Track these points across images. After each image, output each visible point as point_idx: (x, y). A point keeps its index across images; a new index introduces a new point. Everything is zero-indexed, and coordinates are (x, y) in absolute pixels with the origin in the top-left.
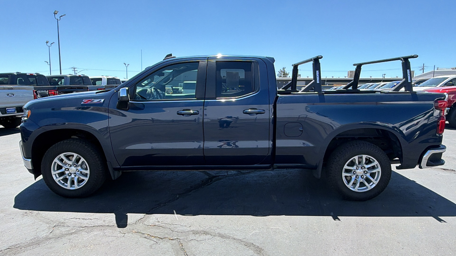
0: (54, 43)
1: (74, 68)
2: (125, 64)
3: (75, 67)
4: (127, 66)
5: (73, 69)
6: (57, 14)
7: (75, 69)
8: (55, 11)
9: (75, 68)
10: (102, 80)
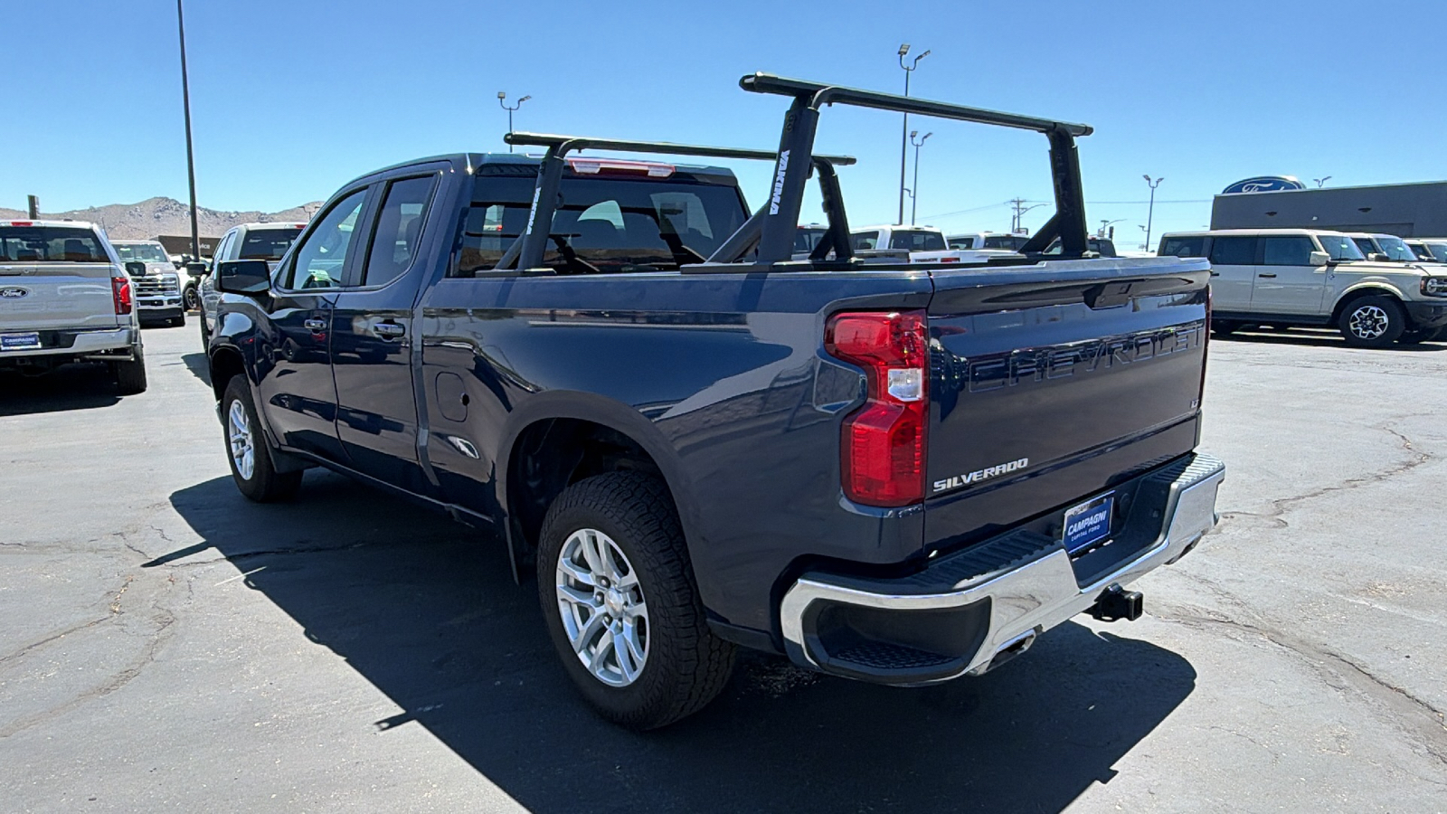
0: (930, 134)
1: (1018, 202)
2: (1149, 179)
3: (1020, 199)
4: (1153, 183)
5: (1016, 206)
6: (905, 53)
7: (1022, 205)
8: (901, 47)
9: (1022, 201)
10: (876, 238)
